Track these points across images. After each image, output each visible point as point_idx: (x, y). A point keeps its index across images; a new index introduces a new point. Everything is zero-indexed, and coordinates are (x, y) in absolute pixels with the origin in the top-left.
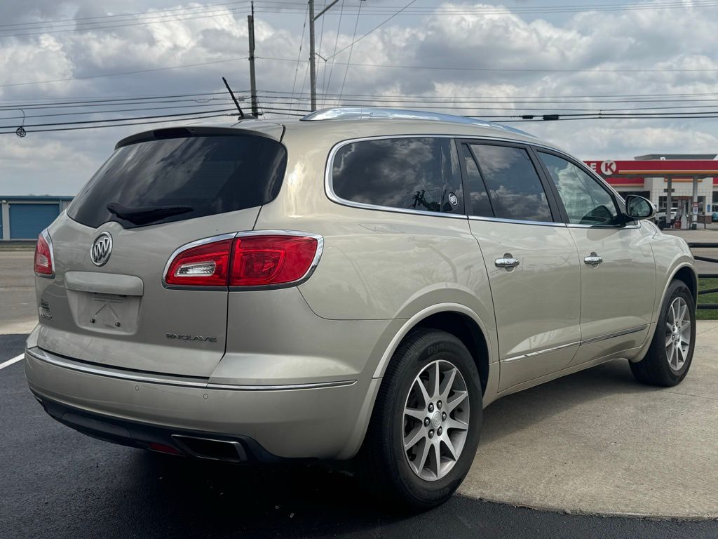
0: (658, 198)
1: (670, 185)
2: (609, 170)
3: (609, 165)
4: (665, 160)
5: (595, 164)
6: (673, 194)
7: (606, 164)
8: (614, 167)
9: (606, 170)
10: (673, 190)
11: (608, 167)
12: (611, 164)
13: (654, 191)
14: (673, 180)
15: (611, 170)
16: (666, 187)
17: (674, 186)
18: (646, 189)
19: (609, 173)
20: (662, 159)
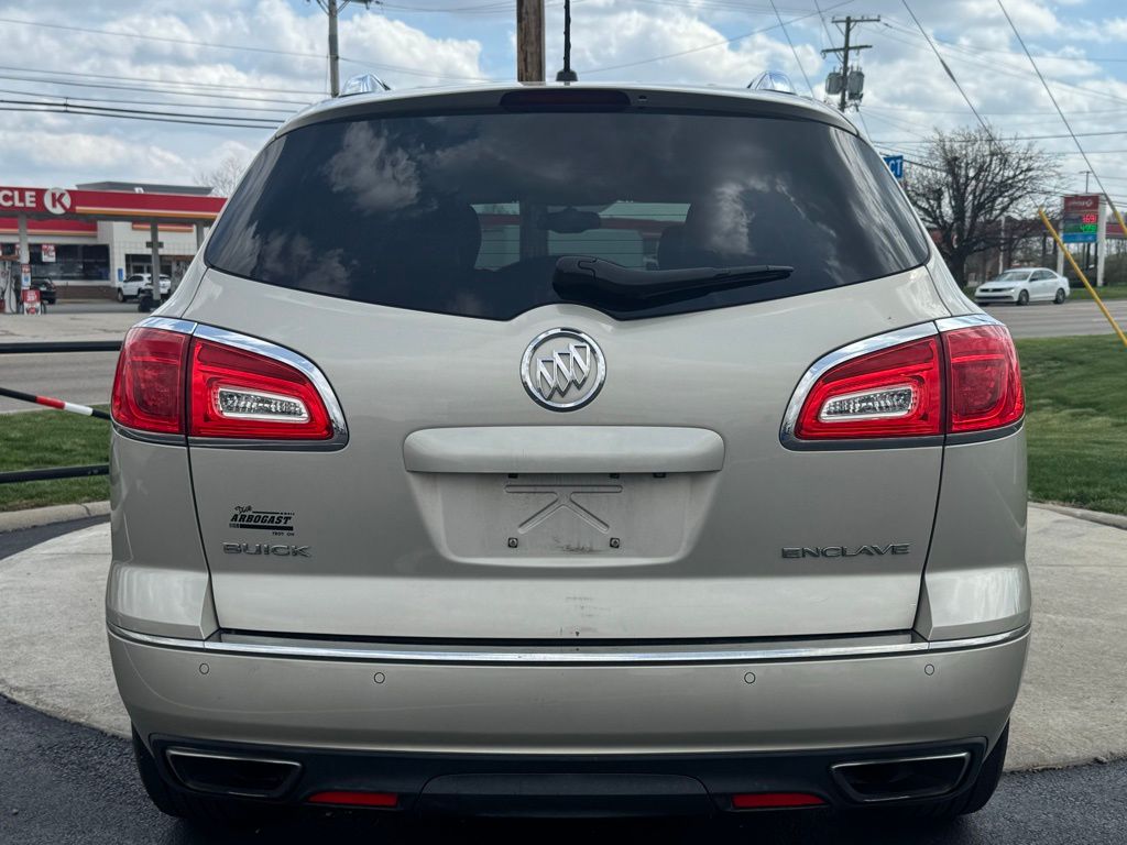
0: (123, 258)
1: (154, 236)
2: (58, 205)
3: (57, 196)
4: (142, 192)
5: (33, 193)
6: (161, 251)
7: (53, 195)
8: (67, 201)
9: (54, 206)
10: (161, 245)
11: (56, 200)
12: (62, 195)
13: (116, 245)
14: (159, 227)
15: (63, 206)
16: (149, 239)
17: (162, 237)
18: (100, 241)
19: (59, 210)
20: (137, 190)
